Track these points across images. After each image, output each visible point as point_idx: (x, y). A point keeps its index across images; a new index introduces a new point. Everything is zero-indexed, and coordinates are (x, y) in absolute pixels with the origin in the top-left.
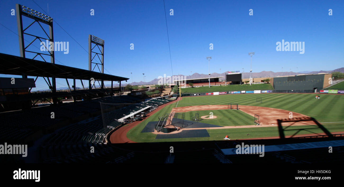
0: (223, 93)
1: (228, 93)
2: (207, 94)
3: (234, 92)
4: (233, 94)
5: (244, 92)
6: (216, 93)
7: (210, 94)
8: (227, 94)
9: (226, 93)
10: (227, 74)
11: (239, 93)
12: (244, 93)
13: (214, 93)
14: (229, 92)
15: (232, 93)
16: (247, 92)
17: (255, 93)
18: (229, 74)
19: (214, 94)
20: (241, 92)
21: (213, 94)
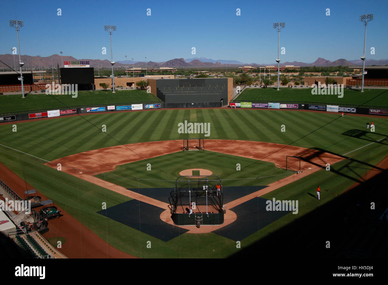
0: (69, 112)
1: (79, 111)
2: (31, 116)
3: (93, 109)
4: (92, 112)
5: (112, 107)
6: (53, 113)
7: (38, 114)
8: (78, 113)
9: (75, 110)
10: (60, 67)
11: (102, 109)
12: (112, 110)
13: (49, 112)
14: (82, 109)
15: (88, 111)
16: (119, 108)
17: (133, 109)
18: (66, 66)
19: (49, 116)
20: (107, 108)
21: (47, 114)
